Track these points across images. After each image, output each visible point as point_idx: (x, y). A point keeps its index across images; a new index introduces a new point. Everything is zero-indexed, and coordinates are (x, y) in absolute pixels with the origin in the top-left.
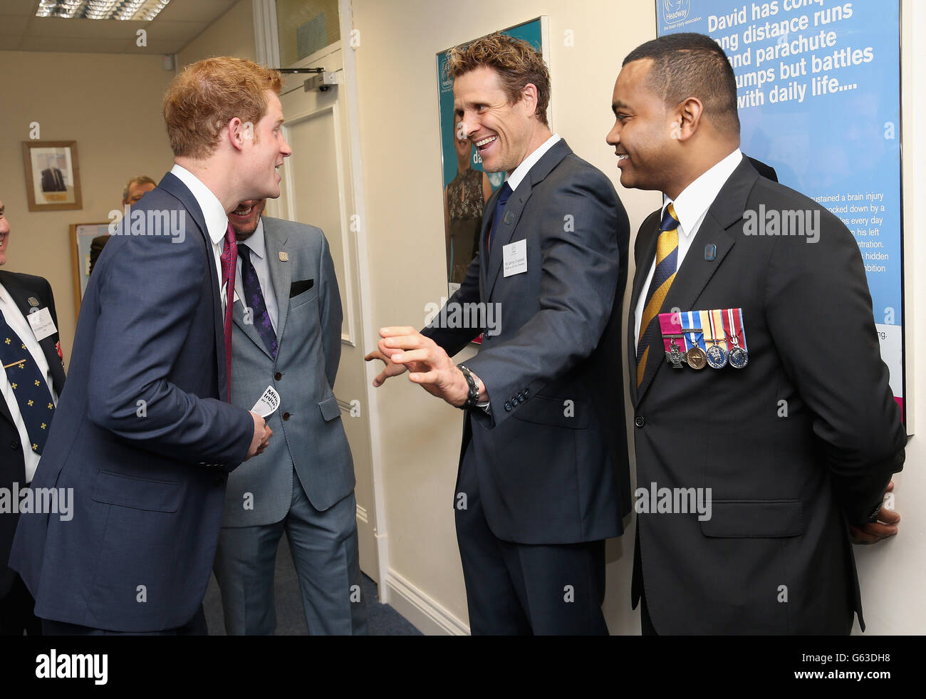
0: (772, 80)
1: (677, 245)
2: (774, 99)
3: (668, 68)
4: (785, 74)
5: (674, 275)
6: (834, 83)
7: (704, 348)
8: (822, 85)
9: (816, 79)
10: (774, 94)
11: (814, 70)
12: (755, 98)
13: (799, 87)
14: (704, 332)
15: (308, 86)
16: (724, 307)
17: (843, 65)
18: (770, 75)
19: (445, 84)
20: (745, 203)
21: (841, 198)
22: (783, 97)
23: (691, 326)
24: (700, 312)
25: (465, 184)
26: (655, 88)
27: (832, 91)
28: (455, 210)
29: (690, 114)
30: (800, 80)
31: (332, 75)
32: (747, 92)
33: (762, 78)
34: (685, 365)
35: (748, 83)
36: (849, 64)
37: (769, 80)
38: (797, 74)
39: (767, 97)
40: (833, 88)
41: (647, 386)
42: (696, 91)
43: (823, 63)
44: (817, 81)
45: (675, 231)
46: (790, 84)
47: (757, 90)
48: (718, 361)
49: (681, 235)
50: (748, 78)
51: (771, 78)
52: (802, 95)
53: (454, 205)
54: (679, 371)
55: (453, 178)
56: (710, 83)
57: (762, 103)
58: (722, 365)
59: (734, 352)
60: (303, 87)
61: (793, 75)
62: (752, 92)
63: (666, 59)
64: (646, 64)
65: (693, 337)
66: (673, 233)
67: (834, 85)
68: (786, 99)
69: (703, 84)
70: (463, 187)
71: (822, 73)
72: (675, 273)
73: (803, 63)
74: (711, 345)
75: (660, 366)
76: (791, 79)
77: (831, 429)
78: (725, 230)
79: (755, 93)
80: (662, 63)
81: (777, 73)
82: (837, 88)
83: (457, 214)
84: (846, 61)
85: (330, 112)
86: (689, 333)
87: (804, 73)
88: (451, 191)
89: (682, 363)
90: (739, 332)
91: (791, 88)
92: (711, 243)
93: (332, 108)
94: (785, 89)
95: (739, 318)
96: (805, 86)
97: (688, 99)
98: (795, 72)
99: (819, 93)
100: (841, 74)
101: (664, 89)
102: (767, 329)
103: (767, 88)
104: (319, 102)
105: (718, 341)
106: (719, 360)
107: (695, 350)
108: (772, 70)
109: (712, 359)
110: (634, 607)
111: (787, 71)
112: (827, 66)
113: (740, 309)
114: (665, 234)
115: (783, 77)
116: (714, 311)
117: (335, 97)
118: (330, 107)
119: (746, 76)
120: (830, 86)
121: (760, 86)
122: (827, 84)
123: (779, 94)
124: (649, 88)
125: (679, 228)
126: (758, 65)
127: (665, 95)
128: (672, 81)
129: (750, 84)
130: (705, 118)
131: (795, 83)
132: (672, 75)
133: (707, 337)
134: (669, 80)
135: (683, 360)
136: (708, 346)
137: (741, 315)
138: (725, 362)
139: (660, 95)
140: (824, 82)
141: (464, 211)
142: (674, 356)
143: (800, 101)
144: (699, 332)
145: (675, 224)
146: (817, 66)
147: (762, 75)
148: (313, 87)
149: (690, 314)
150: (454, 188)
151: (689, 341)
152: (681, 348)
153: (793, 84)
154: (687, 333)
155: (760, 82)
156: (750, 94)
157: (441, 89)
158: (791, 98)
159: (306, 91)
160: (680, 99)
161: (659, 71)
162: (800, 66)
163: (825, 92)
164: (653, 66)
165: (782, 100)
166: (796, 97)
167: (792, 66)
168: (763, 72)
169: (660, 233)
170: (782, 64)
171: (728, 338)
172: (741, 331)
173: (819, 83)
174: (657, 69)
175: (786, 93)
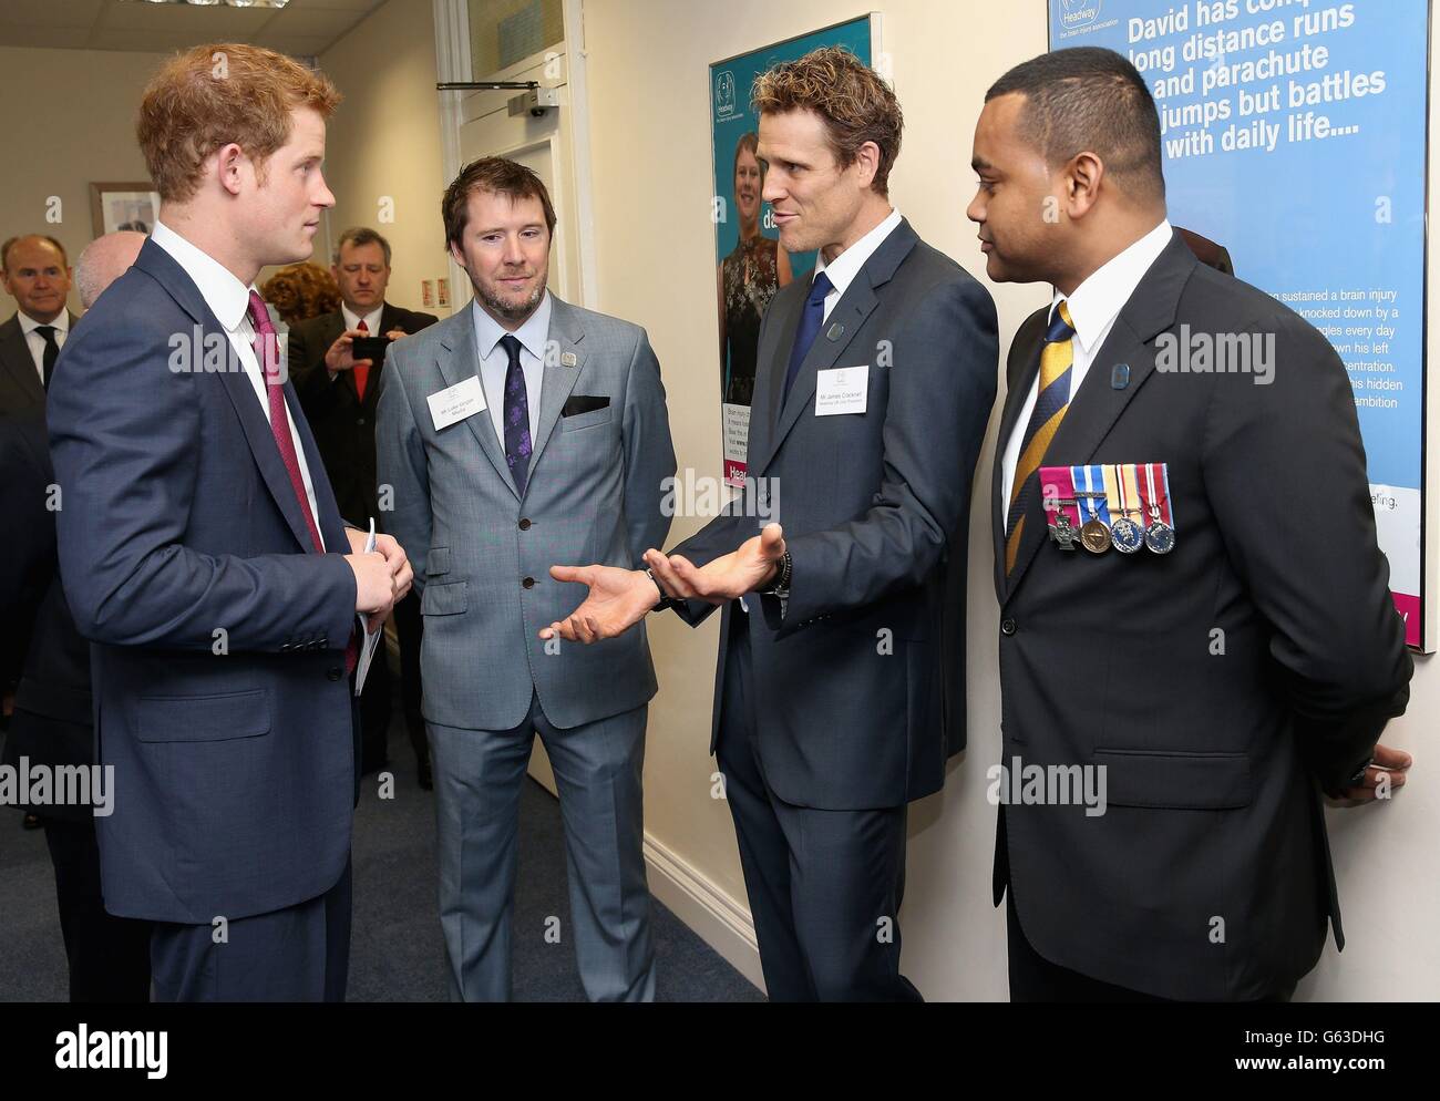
0: (1227, 116)
1: (1070, 362)
2: (1228, 144)
3: (1048, 109)
4: (1247, 108)
5: (1065, 408)
6: (1322, 123)
7: (1108, 522)
8: (1304, 126)
9: (1295, 117)
10: (1229, 137)
11: (1292, 103)
12: (1199, 142)
13: (1269, 128)
14: (1109, 498)
15: (515, 108)
16: (1140, 460)
17: (1338, 96)
18: (1222, 108)
19: (722, 109)
20: (1176, 304)
21: (1330, 295)
22: (1243, 142)
23: (1089, 488)
24: (1104, 467)
25: (751, 259)
26: (1029, 138)
27: (1319, 135)
28: (735, 297)
29: (1086, 176)
30: (1271, 118)
31: (551, 93)
32: (1187, 134)
33: (1211, 114)
34: (1079, 546)
35: (1189, 120)
36: (1347, 96)
37: (1222, 117)
38: (1266, 109)
39: (1217, 144)
40: (1322, 131)
41: (1021, 574)
42: (1090, 142)
43: (1307, 93)
44: (1296, 120)
45: (1069, 342)
46: (1255, 123)
47: (1203, 132)
48: (1129, 542)
49: (1076, 349)
50: (1189, 112)
51: (1224, 113)
52: (1273, 141)
53: (733, 289)
54: (1068, 555)
55: (732, 250)
56: (1114, 128)
57: (1211, 151)
58: (1135, 548)
59: (1153, 529)
60: (507, 110)
61: (1260, 110)
62: (1195, 133)
63: (1044, 93)
64: (1016, 100)
65: (1091, 504)
66: (1066, 346)
67: (1322, 127)
68: (1247, 145)
69: (1101, 129)
70: (747, 262)
71: (1305, 108)
72: (1067, 406)
73: (1275, 92)
74: (1118, 517)
75: (1041, 545)
76: (1255, 116)
77: (1297, 651)
78: (1145, 343)
79: (1199, 135)
80: (1038, 100)
81: (1234, 106)
82: (1327, 132)
83: (737, 302)
84: (1342, 91)
85: (547, 146)
86: (1086, 498)
87: (1276, 107)
88: (728, 268)
89: (1074, 542)
90: (1162, 500)
91: (1255, 130)
92: (1122, 363)
93: (549, 141)
94: (1247, 132)
95: (1162, 478)
96: (1277, 127)
97: (1080, 155)
98: (1262, 106)
99: (1299, 138)
100: (1335, 111)
101: (1042, 139)
102: (1203, 496)
103: (1217, 128)
104: (530, 133)
105: (1129, 512)
106: (1130, 540)
107: (1093, 524)
108: (1227, 102)
109: (1120, 538)
110: (997, 902)
111: (1249, 104)
112: (1313, 97)
113: (1164, 465)
114: (1052, 347)
115: (1242, 112)
116: (1125, 466)
117: (554, 125)
118: (546, 139)
119: (1185, 110)
120: (1317, 127)
121: (1207, 125)
122: (1312, 126)
123: (1237, 138)
124: (1021, 138)
125: (1074, 339)
126: (1205, 93)
127: (1045, 148)
128: (1055, 128)
129: (1192, 121)
130: (1109, 181)
131: (1262, 122)
132: (1054, 119)
133: (1112, 504)
134: (1050, 126)
135: (1076, 538)
136: (1114, 518)
137: (1165, 474)
138: (1139, 543)
139: (1038, 149)
140: (1308, 122)
141: (748, 298)
142: (1062, 533)
143: (1270, 149)
144: (1101, 498)
145: (1068, 333)
146: (1297, 97)
147: (1211, 109)
148: (522, 111)
149: (1087, 469)
150: (733, 264)
151: (1085, 510)
152: (1073, 521)
153: (1258, 123)
154: (1083, 498)
155: (1208, 119)
156: (1191, 136)
157: (716, 117)
158: (1255, 144)
159: (510, 116)
160: (1069, 156)
161: (1035, 113)
162: (1271, 97)
163: (1308, 137)
164: (1025, 105)
165: (1241, 146)
166: (1262, 143)
167: (1258, 96)
168: (1213, 104)
169: (1043, 346)
170: (1242, 92)
171: (1145, 508)
172: (1165, 498)
173: (1299, 123)
174: (1032, 110)
175: (1247, 138)
